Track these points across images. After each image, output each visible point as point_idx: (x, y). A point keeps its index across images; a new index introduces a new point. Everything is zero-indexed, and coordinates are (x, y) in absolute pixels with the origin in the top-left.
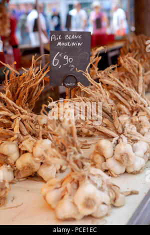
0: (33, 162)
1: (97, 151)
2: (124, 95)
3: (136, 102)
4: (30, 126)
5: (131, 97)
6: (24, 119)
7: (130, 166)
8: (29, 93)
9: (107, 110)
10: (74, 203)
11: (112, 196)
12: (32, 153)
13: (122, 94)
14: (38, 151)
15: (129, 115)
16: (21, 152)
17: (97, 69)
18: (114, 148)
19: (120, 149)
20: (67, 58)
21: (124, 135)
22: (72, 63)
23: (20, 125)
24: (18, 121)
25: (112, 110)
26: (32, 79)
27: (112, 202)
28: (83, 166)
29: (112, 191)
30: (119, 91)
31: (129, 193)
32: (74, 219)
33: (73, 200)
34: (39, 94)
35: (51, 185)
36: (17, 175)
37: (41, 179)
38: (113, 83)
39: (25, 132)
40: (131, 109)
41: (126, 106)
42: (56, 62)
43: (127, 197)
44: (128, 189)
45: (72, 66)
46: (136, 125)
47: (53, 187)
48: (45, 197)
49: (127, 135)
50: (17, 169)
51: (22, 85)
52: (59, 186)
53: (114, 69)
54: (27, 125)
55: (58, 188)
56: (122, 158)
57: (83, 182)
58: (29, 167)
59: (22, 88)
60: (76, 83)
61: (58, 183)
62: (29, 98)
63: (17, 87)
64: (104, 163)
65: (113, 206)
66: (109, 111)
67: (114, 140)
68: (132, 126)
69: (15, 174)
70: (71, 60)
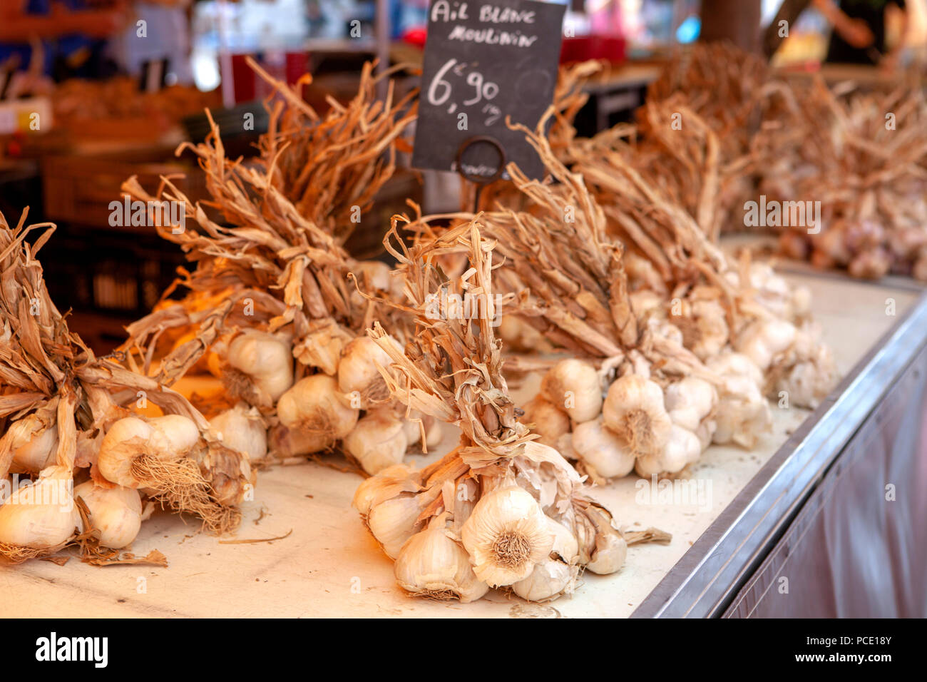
0: (336, 407)
1: (547, 396)
2: (651, 227)
3: (688, 254)
4: (335, 291)
5: (672, 236)
6: (319, 262)
7: (649, 456)
8: (342, 184)
9: (594, 262)
10: (459, 544)
11: (586, 538)
12: (336, 377)
13: (645, 221)
14: (358, 371)
15: (659, 294)
16: (300, 372)
17: (569, 132)
18: (603, 390)
19: (625, 394)
20: (479, 83)
21: (641, 352)
22: (493, 102)
23: (303, 281)
24: (299, 268)
25: (611, 266)
26: (357, 139)
27: (584, 559)
28: (502, 429)
29: (587, 522)
30: (636, 213)
31: (640, 538)
32: (455, 597)
33: (460, 535)
34: (375, 190)
35: (391, 482)
36: (279, 444)
37: (357, 468)
38: (620, 185)
39: (319, 308)
40: (668, 276)
41: (656, 266)
42: (440, 92)
43: (631, 550)
44: (636, 524)
45: (495, 110)
46: (680, 327)
47: (397, 490)
48: (366, 519)
49: (650, 354)
50: (279, 423)
51: (322, 156)
52: (416, 487)
53: (625, 139)
54: (328, 284)
55: (411, 494)
56: (628, 423)
57: (496, 482)
58: (321, 420)
59: (319, 165)
60: (501, 167)
61: (413, 477)
62: (338, 202)
63: (305, 158)
64: (567, 436)
65: (587, 572)
66: (601, 268)
67: (607, 367)
68: (669, 328)
69: (273, 441)
70: (491, 90)
